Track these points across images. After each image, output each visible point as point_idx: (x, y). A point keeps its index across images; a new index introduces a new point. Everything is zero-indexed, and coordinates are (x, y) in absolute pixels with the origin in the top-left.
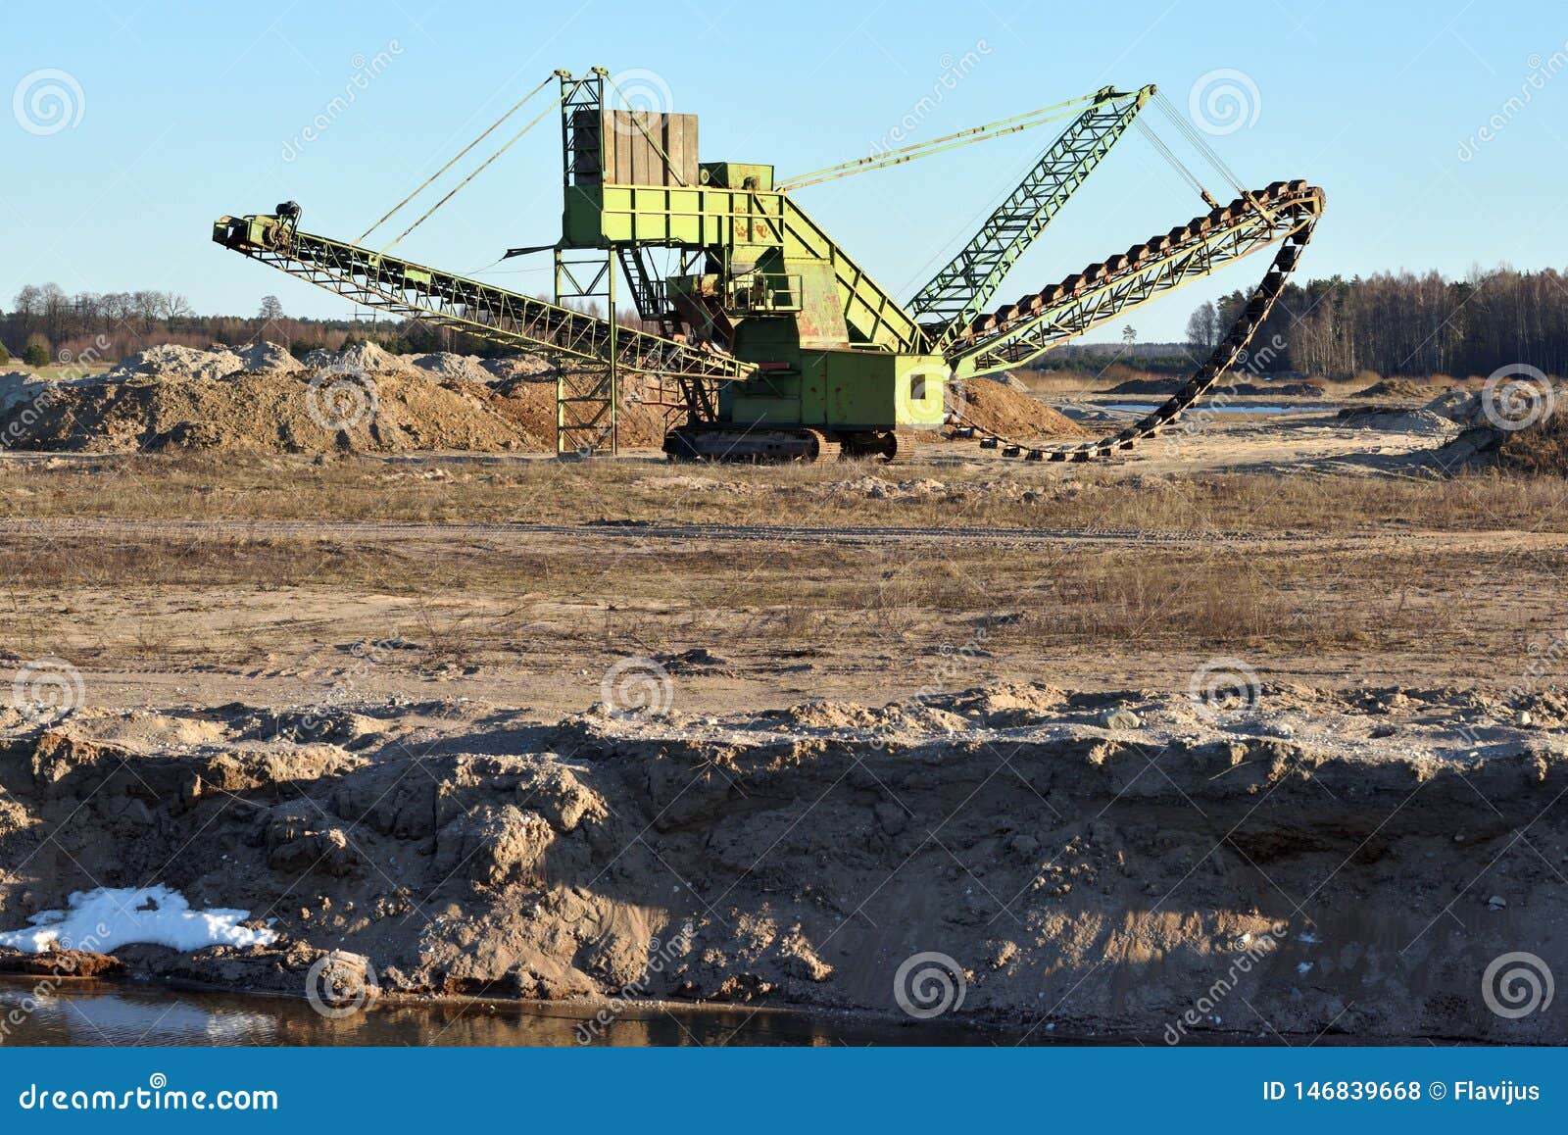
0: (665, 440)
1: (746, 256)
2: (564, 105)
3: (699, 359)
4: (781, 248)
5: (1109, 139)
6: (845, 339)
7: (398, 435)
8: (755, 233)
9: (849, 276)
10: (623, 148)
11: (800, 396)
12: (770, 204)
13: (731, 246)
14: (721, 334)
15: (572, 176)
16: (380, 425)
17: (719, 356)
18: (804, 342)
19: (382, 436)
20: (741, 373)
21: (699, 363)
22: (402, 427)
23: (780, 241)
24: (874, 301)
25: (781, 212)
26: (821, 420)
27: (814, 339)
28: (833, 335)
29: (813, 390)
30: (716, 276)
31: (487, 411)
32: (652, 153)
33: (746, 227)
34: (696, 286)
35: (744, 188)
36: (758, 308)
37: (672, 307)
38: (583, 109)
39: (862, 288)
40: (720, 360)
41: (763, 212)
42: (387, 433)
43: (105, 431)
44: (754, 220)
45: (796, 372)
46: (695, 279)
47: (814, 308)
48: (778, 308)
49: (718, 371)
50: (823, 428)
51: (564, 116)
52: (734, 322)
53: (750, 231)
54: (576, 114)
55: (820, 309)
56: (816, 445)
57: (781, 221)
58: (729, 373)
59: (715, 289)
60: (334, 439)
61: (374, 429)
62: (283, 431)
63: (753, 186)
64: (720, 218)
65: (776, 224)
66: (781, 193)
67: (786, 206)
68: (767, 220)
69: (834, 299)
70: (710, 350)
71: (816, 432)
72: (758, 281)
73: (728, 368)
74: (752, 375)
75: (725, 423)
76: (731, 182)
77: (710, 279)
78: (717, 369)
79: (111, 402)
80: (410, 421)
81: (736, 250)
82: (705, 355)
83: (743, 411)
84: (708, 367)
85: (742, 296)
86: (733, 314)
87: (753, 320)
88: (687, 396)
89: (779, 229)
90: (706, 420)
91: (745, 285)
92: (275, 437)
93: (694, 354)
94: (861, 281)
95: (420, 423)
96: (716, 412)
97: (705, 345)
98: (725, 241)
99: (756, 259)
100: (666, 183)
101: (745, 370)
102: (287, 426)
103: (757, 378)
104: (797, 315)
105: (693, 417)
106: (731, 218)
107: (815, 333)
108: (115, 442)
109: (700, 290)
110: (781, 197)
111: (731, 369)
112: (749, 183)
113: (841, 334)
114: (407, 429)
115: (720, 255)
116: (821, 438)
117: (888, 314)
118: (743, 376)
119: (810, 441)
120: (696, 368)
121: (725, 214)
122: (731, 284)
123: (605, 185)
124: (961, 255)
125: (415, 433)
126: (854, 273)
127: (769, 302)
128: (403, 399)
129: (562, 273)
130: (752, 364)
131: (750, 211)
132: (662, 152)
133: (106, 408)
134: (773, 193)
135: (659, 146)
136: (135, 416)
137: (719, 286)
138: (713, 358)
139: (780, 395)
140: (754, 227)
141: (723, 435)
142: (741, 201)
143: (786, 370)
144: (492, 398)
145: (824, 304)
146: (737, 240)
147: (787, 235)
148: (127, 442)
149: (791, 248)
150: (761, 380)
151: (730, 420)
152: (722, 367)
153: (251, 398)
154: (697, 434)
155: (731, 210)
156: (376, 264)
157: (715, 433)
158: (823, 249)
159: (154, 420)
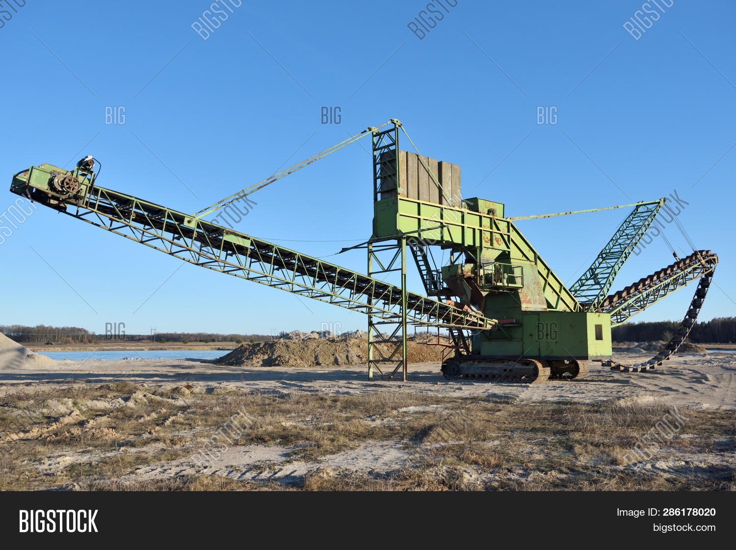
0: (442, 366)
1: (489, 255)
2: (375, 150)
3: (462, 316)
4: (509, 252)
5: (650, 219)
6: (545, 306)
7: (355, 359)
8: (495, 242)
9: (544, 273)
10: (412, 176)
11: (522, 339)
12: (503, 226)
13: (481, 246)
14: (476, 300)
15: (379, 195)
16: (350, 356)
17: (474, 313)
18: (524, 307)
19: (350, 359)
20: (488, 325)
21: (462, 318)
22: (357, 356)
23: (508, 247)
24: (557, 287)
25: (509, 231)
26: (537, 354)
27: (529, 305)
28: (539, 303)
29: (531, 335)
30: (472, 265)
31: (388, 350)
32: (432, 184)
33: (489, 238)
34: (460, 271)
35: (488, 214)
36: (499, 284)
37: (445, 285)
38: (386, 150)
39: (551, 279)
40: (475, 317)
41: (498, 229)
42: (351, 358)
43: (252, 359)
44: (494, 234)
45: (520, 325)
46: (460, 266)
47: (528, 288)
48: (510, 285)
49: (474, 324)
50: (539, 358)
51: (375, 156)
52: (484, 294)
53: (491, 240)
54: (382, 155)
55: (531, 288)
56: (536, 370)
57: (509, 236)
58: (481, 325)
59: (472, 273)
60: (333, 360)
61: (347, 357)
62: (316, 358)
63: (493, 214)
64: (474, 230)
65: (506, 237)
66: (508, 220)
67: (511, 228)
68: (501, 235)
69: (538, 283)
70: (469, 310)
71: (536, 362)
72: (497, 270)
73: (480, 322)
74: (494, 326)
75: (476, 356)
76: (480, 210)
77: (468, 267)
78: (473, 322)
79: (261, 348)
80: (360, 354)
81: (484, 250)
82: (466, 313)
83: (488, 349)
84: (468, 321)
85: (488, 278)
86: (483, 288)
87: (496, 293)
88: (454, 341)
89: (508, 241)
90: (465, 353)
91: (490, 272)
92: (313, 360)
93: (460, 313)
94: (550, 276)
95: (364, 354)
96: (471, 350)
97: (466, 307)
98: (478, 244)
99: (495, 258)
100: (441, 203)
101: (490, 324)
102: (317, 356)
103: (497, 328)
104: (519, 291)
105: (458, 353)
106: (481, 231)
107: (529, 302)
108: (254, 362)
109: (462, 273)
110: (508, 223)
111: (481, 323)
112: (490, 211)
113: (543, 304)
114: (359, 356)
115: (474, 253)
116: (539, 365)
117: (564, 295)
118: (489, 327)
119: (532, 367)
120: (460, 321)
121: (477, 227)
122: (482, 271)
123: (399, 197)
124: (588, 270)
125: (361, 358)
126: (546, 271)
127: (505, 281)
128: (359, 346)
129: (372, 258)
130: (494, 320)
131: (491, 228)
132: (438, 183)
133: (259, 351)
134: (504, 219)
135: (436, 179)
136: (267, 353)
137: (474, 271)
138: (471, 315)
139: (510, 339)
140: (494, 238)
141: (476, 363)
142: (486, 222)
143: (513, 323)
144: (391, 346)
145: (533, 286)
146: (484, 244)
147: (512, 245)
148: (258, 362)
149: (514, 253)
150: (499, 330)
151: (479, 353)
152: (476, 321)
153: (307, 346)
154: (460, 363)
155: (481, 226)
156: (193, 226)
157: (471, 362)
158: (531, 256)
159: (273, 354)
